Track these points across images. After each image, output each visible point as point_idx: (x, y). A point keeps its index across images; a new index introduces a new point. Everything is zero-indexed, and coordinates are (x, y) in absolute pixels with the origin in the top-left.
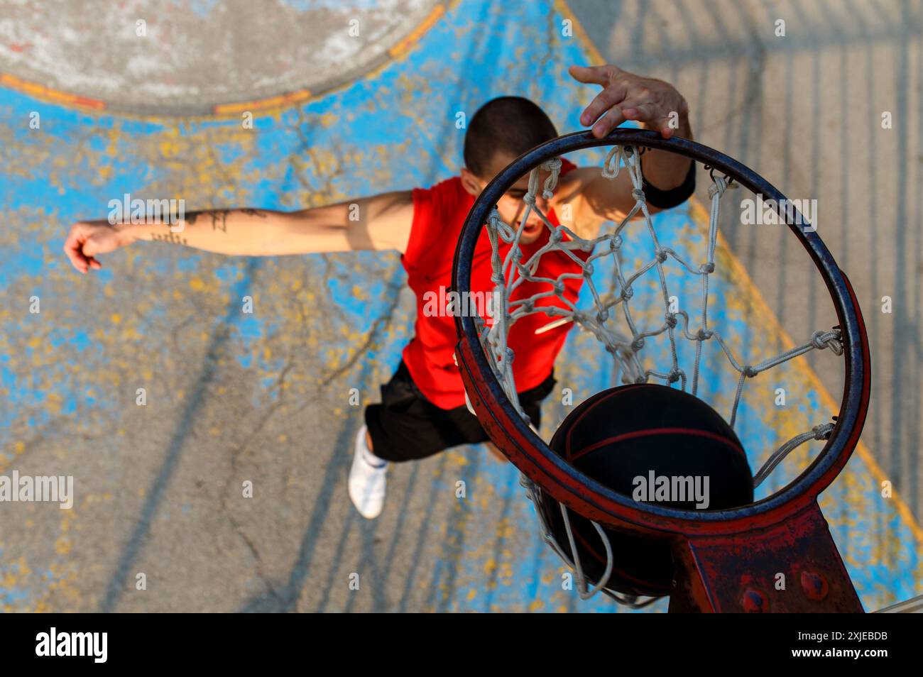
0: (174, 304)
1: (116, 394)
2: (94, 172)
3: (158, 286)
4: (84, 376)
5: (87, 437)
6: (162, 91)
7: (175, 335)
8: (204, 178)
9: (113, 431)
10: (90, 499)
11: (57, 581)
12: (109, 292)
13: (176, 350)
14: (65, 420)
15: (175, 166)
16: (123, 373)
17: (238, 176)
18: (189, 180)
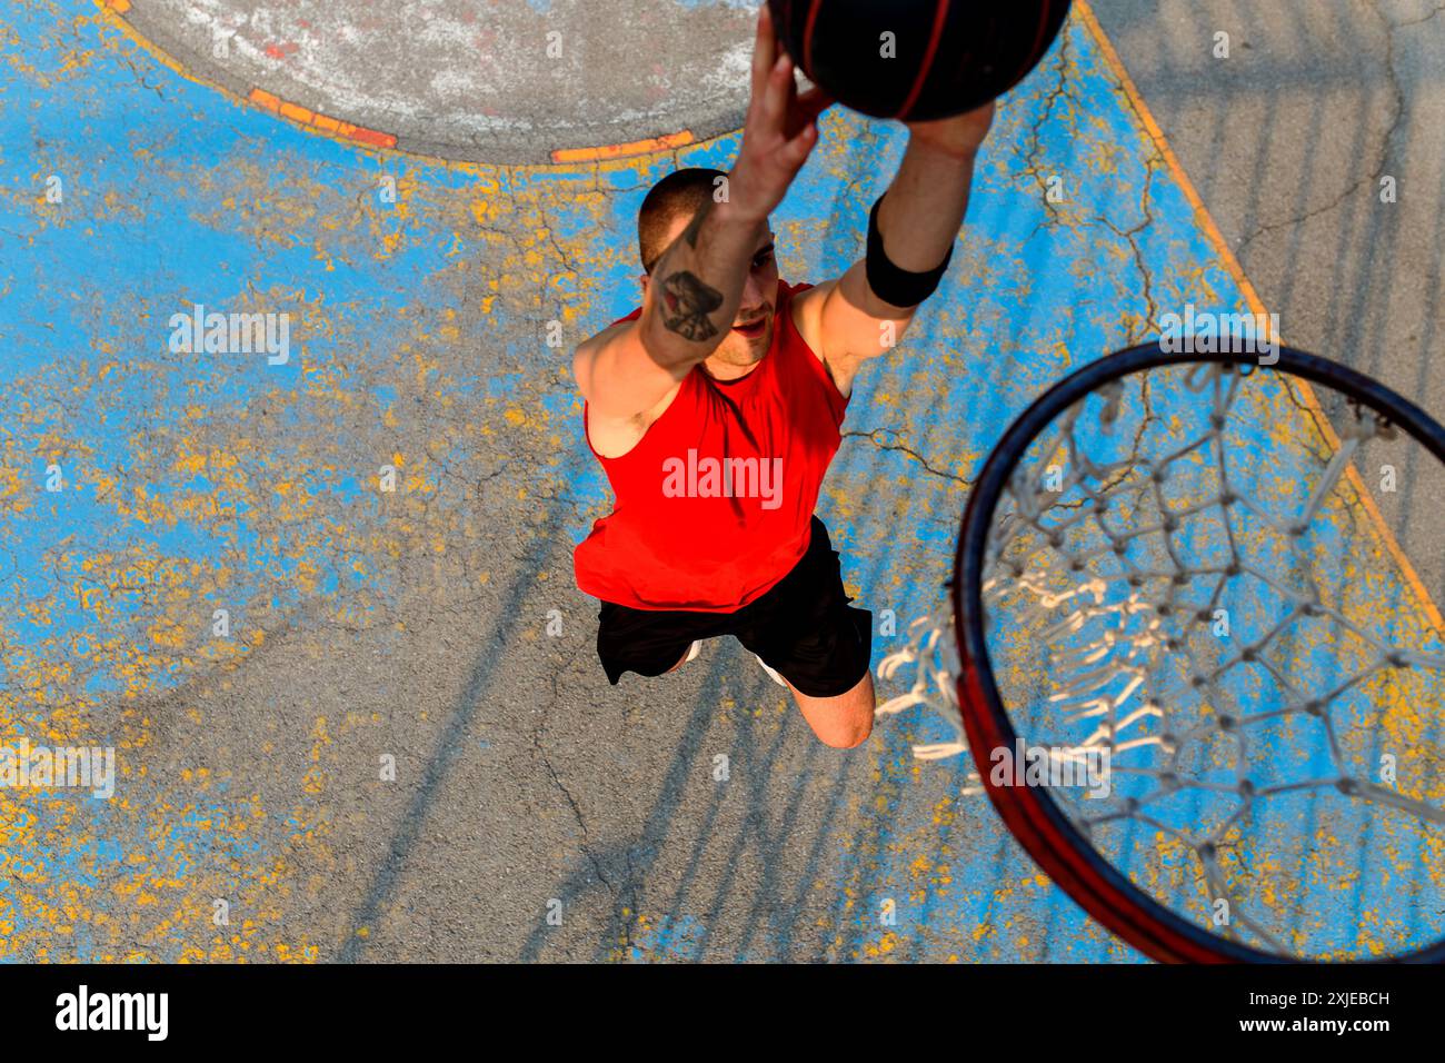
0: (481, 445)
1: (394, 569)
2: (377, 242)
3: (460, 416)
4: (350, 542)
5: (351, 630)
6: (478, 122)
7: (479, 490)
8: (532, 258)
9: (387, 624)
10: (351, 718)
11: (303, 831)
12: (390, 421)
13: (481, 512)
14: (322, 603)
15: (491, 237)
16: (405, 539)
17: (581, 256)
18: (511, 260)
